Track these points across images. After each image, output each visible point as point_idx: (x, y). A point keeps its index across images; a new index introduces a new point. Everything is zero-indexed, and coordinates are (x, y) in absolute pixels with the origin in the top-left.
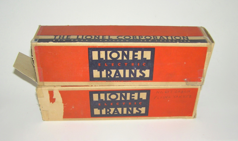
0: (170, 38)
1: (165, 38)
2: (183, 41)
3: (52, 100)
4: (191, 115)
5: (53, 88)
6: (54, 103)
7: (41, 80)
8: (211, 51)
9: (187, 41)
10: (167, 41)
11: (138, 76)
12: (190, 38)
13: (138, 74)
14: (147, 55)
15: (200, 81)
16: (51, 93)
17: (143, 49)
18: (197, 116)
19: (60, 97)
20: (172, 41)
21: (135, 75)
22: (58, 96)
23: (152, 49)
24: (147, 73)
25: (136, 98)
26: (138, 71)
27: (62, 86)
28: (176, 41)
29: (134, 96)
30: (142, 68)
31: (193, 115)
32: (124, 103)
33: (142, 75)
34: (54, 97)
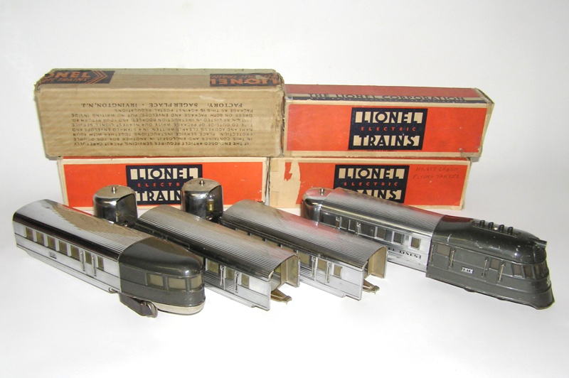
0: (442, 99)
1: (438, 99)
2: (459, 102)
3: (288, 176)
4: (458, 205)
5: (291, 159)
6: (289, 180)
7: (288, 149)
8: (491, 113)
9: (464, 101)
10: (441, 101)
11: (405, 144)
12: (466, 99)
13: (406, 142)
14: (419, 118)
15: (477, 151)
16: (288, 165)
17: (414, 110)
18: (466, 206)
19: (299, 171)
20: (446, 101)
21: (402, 142)
22: (296, 171)
23: (424, 111)
24: (416, 140)
25: (391, 177)
26: (406, 137)
27: (303, 157)
28: (451, 101)
29: (389, 174)
30: (411, 134)
31: (461, 204)
32: (376, 183)
33: (410, 143)
34: (290, 172)
